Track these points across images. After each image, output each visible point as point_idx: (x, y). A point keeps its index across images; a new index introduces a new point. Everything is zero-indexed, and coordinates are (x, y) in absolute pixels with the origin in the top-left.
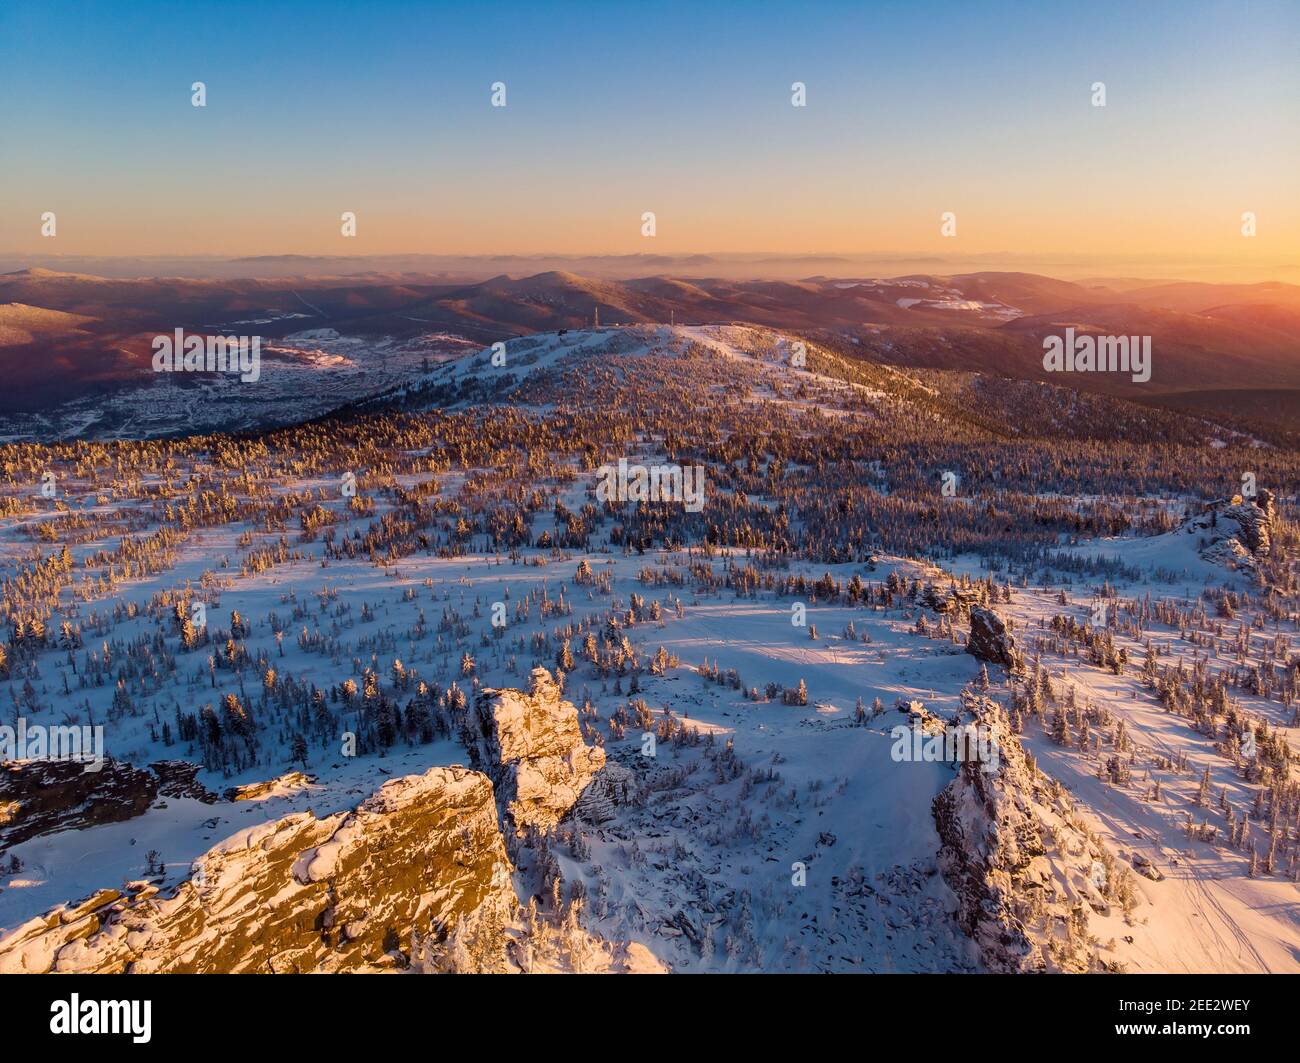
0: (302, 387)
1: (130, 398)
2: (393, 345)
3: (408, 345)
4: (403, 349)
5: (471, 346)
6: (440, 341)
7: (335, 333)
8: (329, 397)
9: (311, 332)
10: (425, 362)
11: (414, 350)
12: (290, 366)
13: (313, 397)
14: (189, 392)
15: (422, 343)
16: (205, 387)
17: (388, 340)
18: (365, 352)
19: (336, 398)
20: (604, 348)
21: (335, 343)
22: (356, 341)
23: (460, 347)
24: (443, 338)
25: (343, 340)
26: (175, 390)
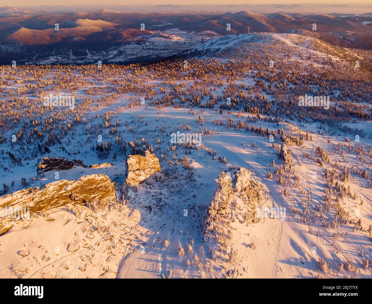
0: (168, 46)
1: (125, 47)
2: (195, 34)
3: (199, 34)
4: (197, 35)
5: (217, 35)
6: (208, 33)
7: (179, 30)
8: (175, 49)
9: (172, 29)
10: (202, 40)
11: (200, 36)
12: (166, 40)
13: (171, 49)
14: (139, 46)
15: (202, 33)
16: (143, 45)
17: (193, 32)
18: (187, 36)
19: (177, 50)
20: (249, 40)
21: (178, 33)
22: (184, 32)
23: (213, 35)
24: (209, 32)
25: (181, 32)
26: (136, 45)
